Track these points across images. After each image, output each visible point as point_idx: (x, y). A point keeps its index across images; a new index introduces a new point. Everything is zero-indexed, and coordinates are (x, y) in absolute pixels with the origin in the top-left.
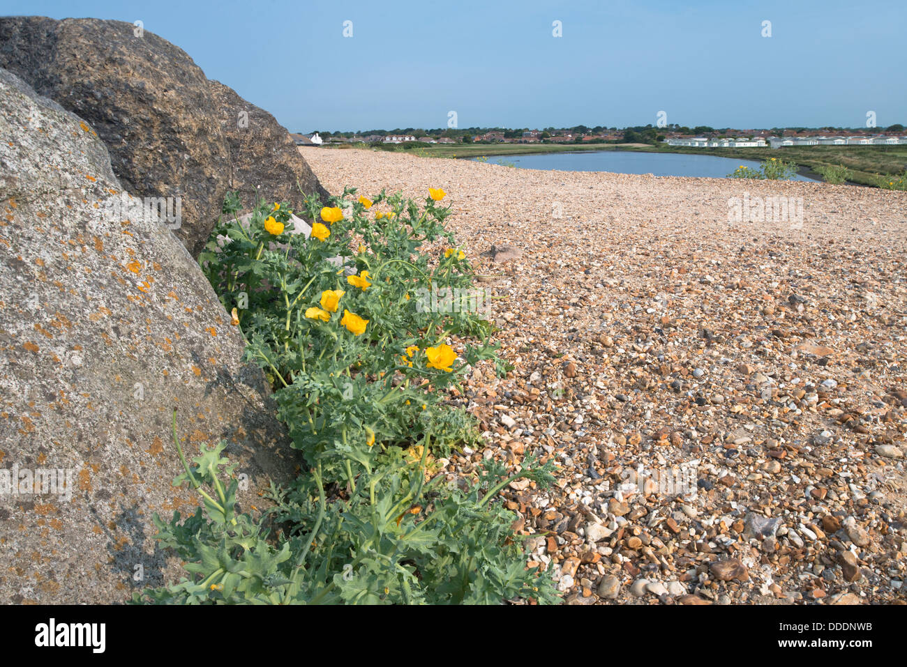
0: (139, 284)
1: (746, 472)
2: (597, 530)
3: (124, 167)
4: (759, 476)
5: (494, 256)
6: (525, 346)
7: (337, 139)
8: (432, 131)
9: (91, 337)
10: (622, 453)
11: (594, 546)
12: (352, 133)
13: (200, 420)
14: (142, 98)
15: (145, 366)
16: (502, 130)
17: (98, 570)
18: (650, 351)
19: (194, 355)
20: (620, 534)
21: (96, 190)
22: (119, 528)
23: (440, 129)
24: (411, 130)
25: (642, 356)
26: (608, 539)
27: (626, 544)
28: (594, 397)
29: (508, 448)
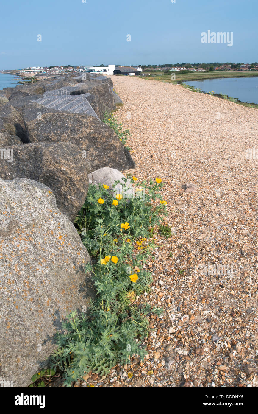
0: (61, 243)
1: (221, 319)
2: (172, 330)
3: (59, 192)
4: (224, 321)
5: (185, 189)
6: (180, 245)
7: (149, 69)
8: (195, 64)
9: (50, 263)
10: (190, 303)
11: (169, 335)
12: (156, 66)
13: (74, 282)
14: (65, 173)
15: (62, 269)
16: (230, 64)
17: (50, 326)
18: (218, 258)
19: (74, 263)
20: (177, 333)
21: (52, 215)
22: (55, 315)
23: (198, 63)
24: (184, 64)
25: (215, 259)
26: (174, 333)
27: (178, 336)
28: (191, 277)
29: (158, 294)
